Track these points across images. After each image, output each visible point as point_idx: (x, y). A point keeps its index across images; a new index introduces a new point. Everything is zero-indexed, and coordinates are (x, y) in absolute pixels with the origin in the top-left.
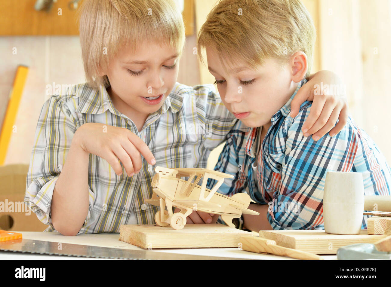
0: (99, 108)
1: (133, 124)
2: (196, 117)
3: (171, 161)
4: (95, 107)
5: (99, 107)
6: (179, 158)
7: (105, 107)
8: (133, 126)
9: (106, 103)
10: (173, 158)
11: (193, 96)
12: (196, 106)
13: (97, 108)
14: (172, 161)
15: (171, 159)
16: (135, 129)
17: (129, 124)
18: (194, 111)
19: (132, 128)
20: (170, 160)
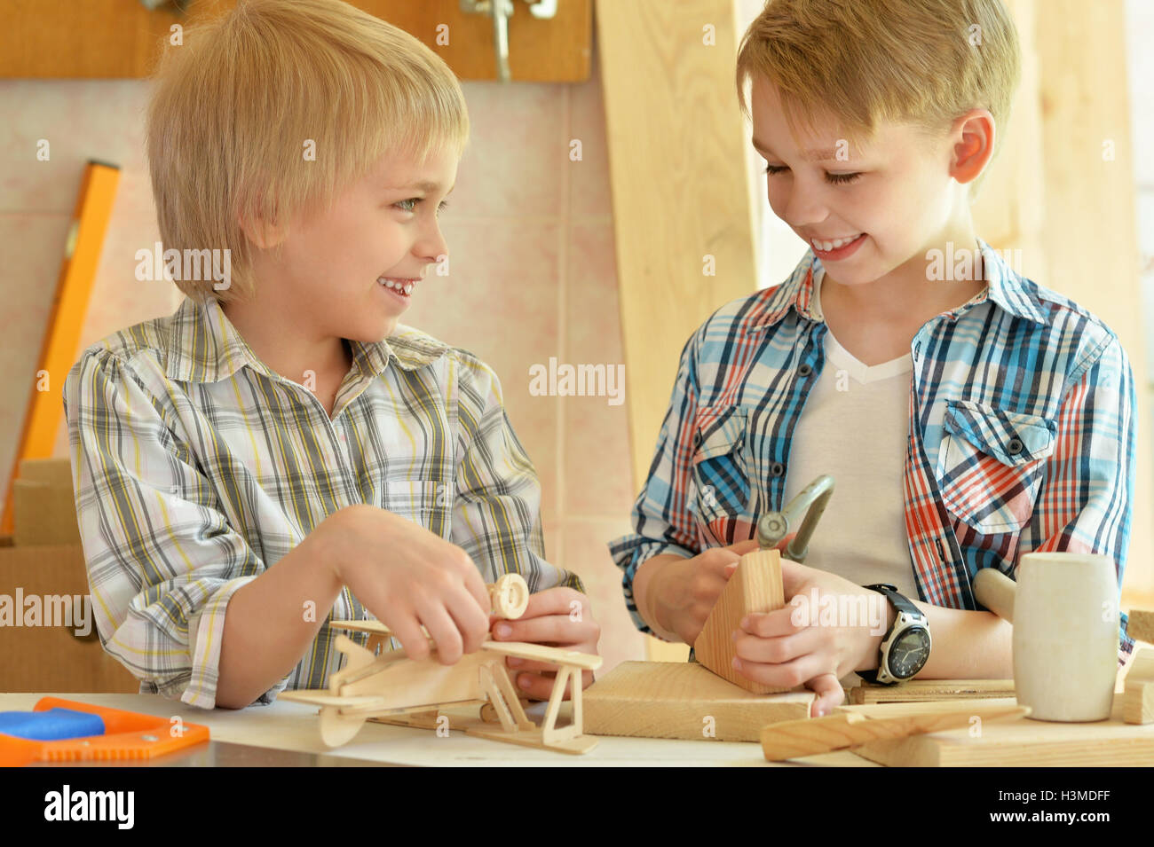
0: (217, 367)
1: (312, 400)
2: (455, 412)
3: (422, 512)
4: (206, 366)
5: (214, 364)
6: (443, 511)
7: (235, 359)
8: (315, 404)
9: (237, 350)
10: (428, 507)
11: (451, 359)
12: (459, 387)
13: (212, 367)
14: (424, 514)
15: (423, 506)
16: (320, 412)
17: (302, 402)
18: (452, 397)
19: (309, 412)
20: (420, 510)
